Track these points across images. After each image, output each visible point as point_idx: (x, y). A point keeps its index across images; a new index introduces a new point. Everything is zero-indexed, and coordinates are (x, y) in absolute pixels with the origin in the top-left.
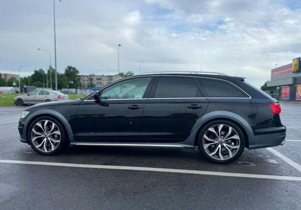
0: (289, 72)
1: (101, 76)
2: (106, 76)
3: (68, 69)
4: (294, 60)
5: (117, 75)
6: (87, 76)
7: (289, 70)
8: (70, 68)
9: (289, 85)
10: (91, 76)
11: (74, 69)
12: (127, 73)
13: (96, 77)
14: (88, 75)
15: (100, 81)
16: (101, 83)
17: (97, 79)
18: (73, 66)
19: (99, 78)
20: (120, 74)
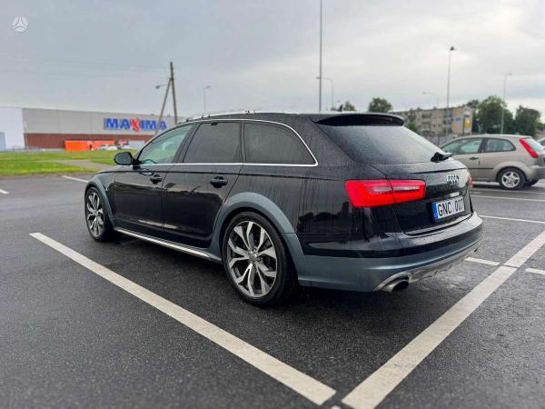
1: (431, 110)
2: (441, 110)
3: (373, 104)
5: (464, 106)
6: (406, 113)
8: (377, 101)
10: (412, 111)
11: (383, 102)
12: (486, 101)
13: (421, 114)
14: (408, 110)
15: (427, 120)
16: (429, 124)
17: (424, 117)
18: (381, 98)
19: (428, 113)
20: (470, 104)
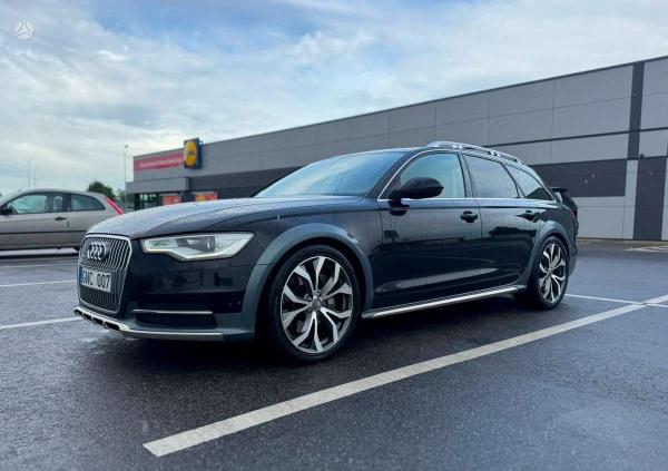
0: (177, 165)
4: (185, 142)
7: (176, 161)
9: (178, 192)
